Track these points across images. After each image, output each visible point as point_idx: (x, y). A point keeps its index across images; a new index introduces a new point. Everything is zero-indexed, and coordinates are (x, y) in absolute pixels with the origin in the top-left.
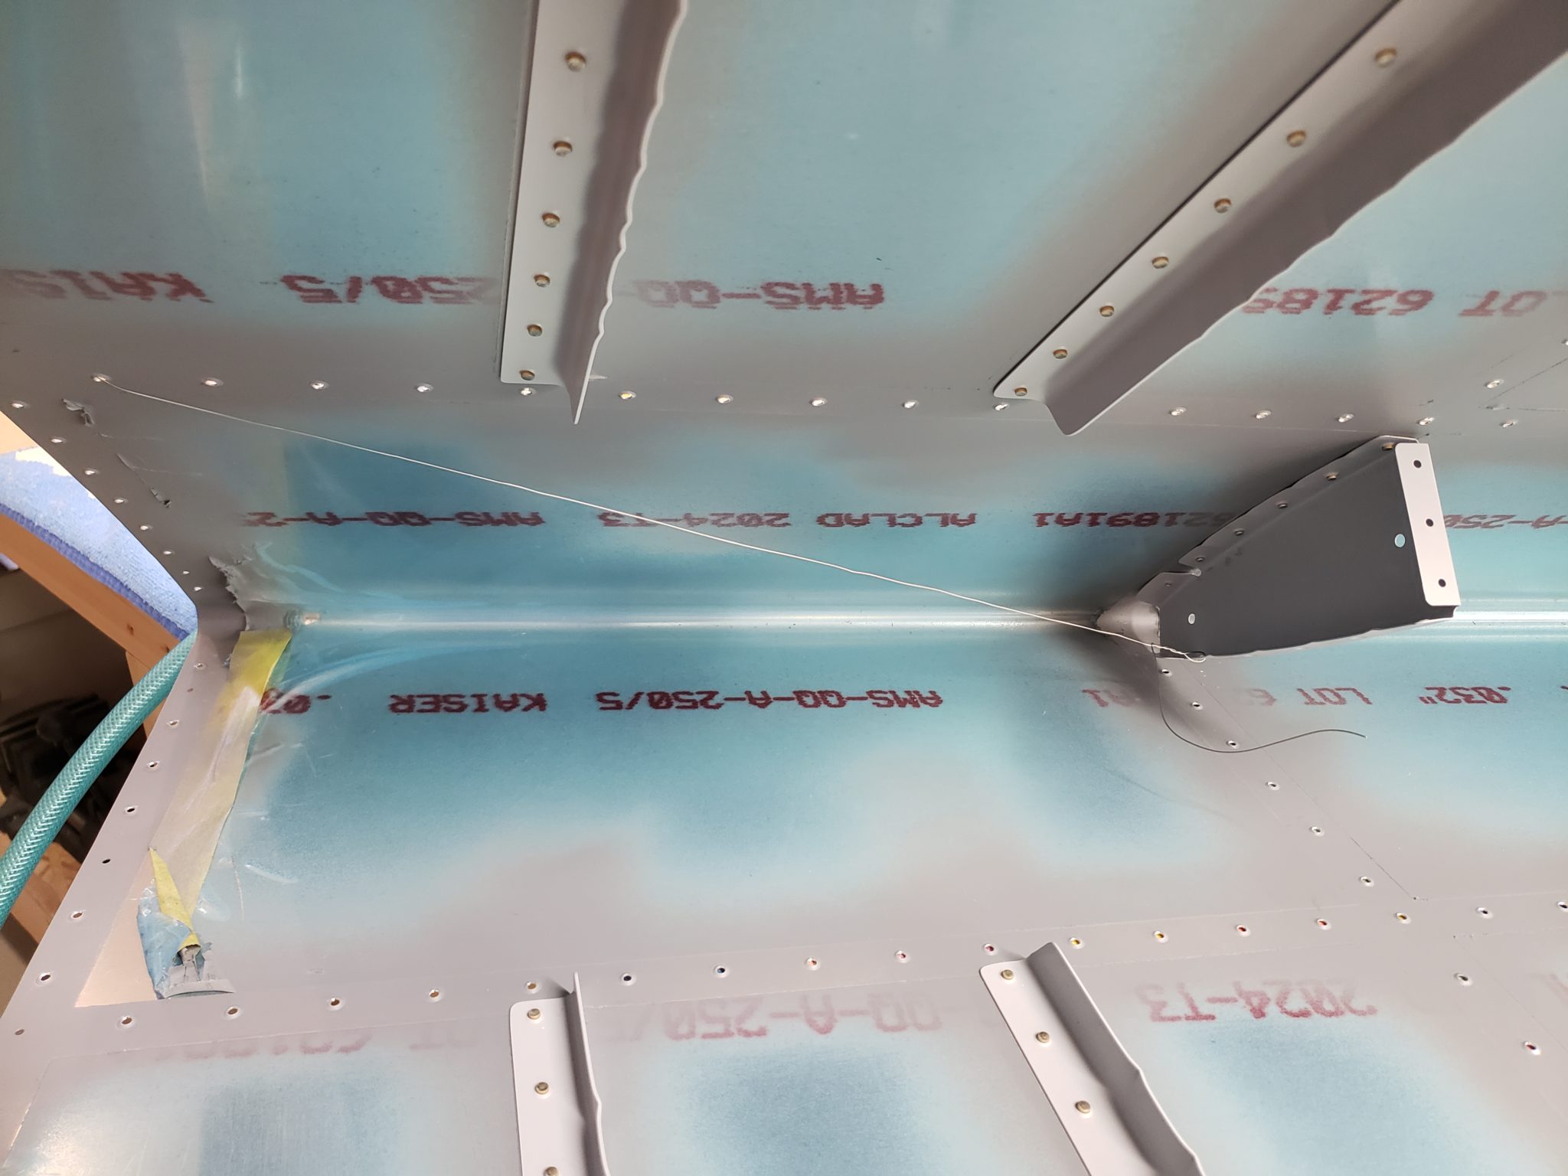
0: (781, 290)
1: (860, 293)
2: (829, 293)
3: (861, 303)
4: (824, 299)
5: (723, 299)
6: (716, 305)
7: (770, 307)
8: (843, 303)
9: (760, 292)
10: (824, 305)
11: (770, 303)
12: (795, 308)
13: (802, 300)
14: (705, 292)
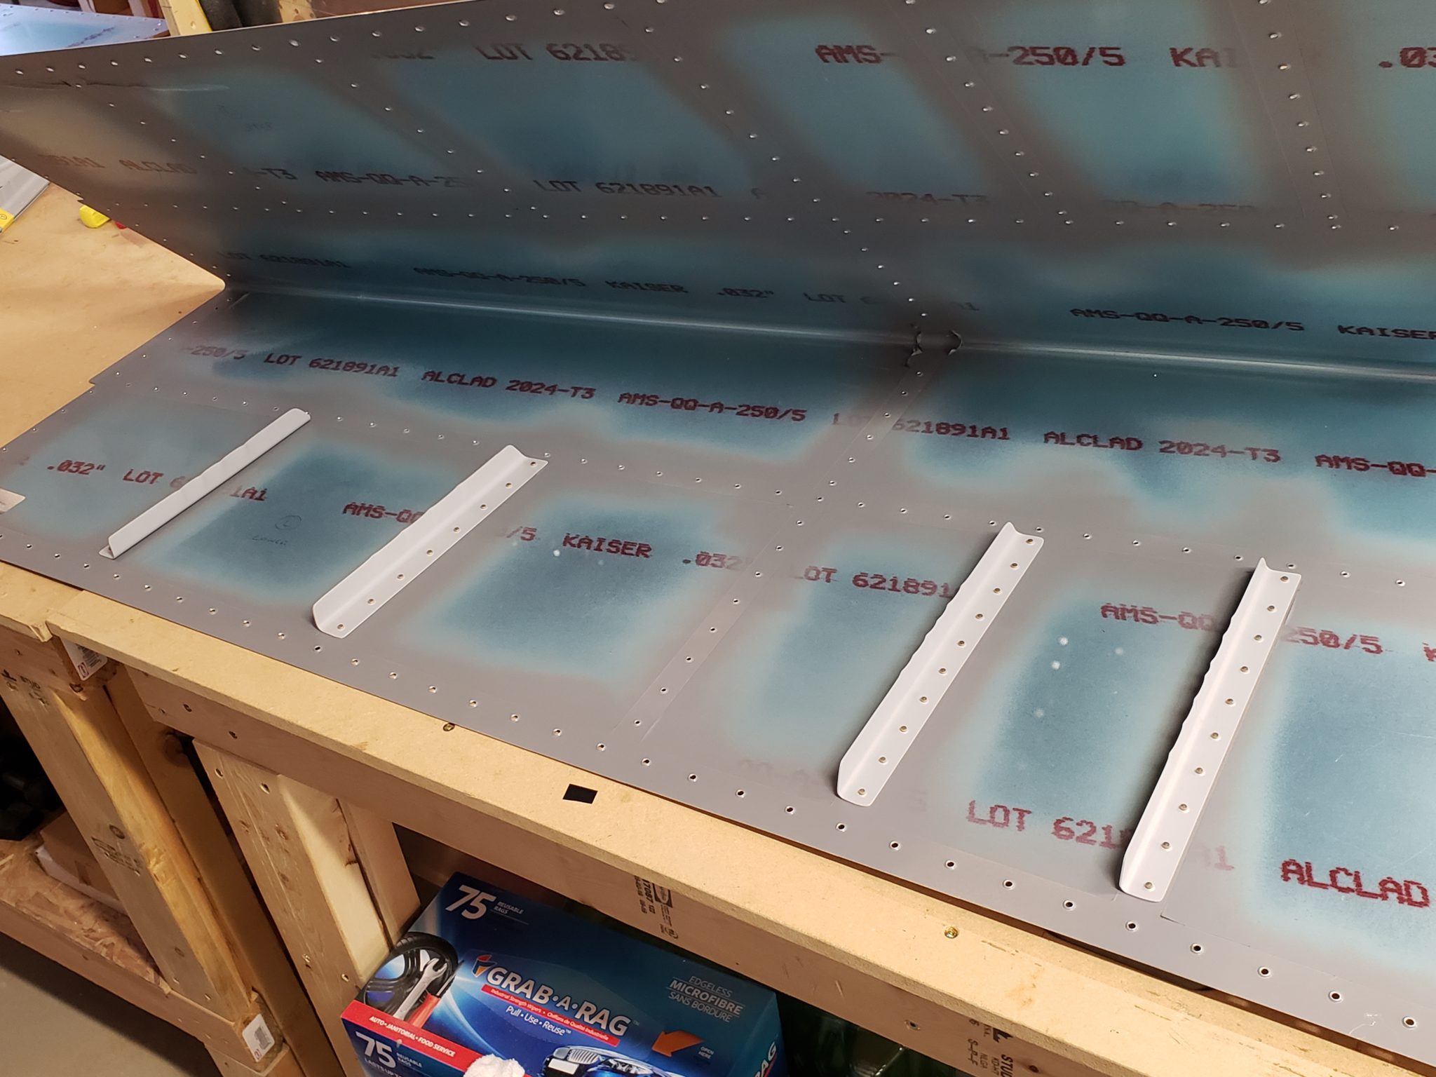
0: (1149, 619)
1: (1113, 613)
2: (1127, 615)
3: (1112, 607)
4: (1129, 611)
5: (1177, 616)
6: (1180, 614)
7: (1155, 610)
8: (1121, 608)
9: (1159, 619)
10: (1130, 608)
11: (1155, 612)
12: (1144, 608)
13: (1139, 612)
14: (1185, 622)
